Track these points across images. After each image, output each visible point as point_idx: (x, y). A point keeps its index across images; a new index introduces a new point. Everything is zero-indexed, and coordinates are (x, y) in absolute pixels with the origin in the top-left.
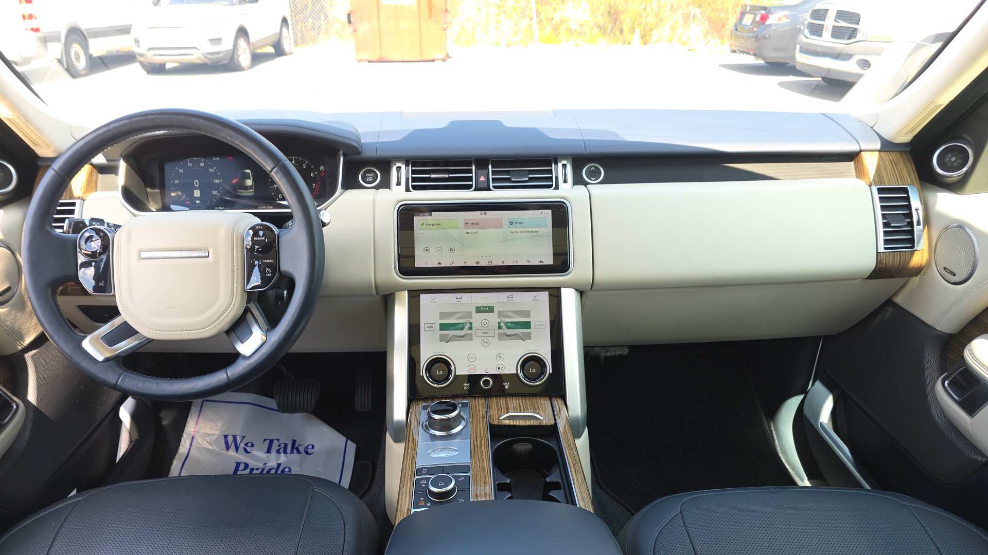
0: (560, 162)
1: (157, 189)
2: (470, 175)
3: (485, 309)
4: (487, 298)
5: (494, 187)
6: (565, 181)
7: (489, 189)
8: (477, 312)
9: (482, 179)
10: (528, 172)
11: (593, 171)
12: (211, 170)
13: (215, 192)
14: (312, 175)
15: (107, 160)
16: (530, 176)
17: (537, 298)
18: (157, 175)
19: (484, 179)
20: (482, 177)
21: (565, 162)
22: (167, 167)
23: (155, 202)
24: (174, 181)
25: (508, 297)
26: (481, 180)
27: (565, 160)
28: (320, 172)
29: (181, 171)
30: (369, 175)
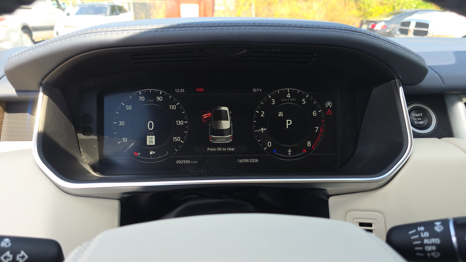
1: (94, 135)
12: (173, 107)
13: (177, 139)
14: (314, 114)
15: (17, 91)
18: (94, 114)
22: (108, 101)
23: (89, 153)
24: (118, 123)
28: (325, 109)
29: (129, 108)
30: (415, 114)
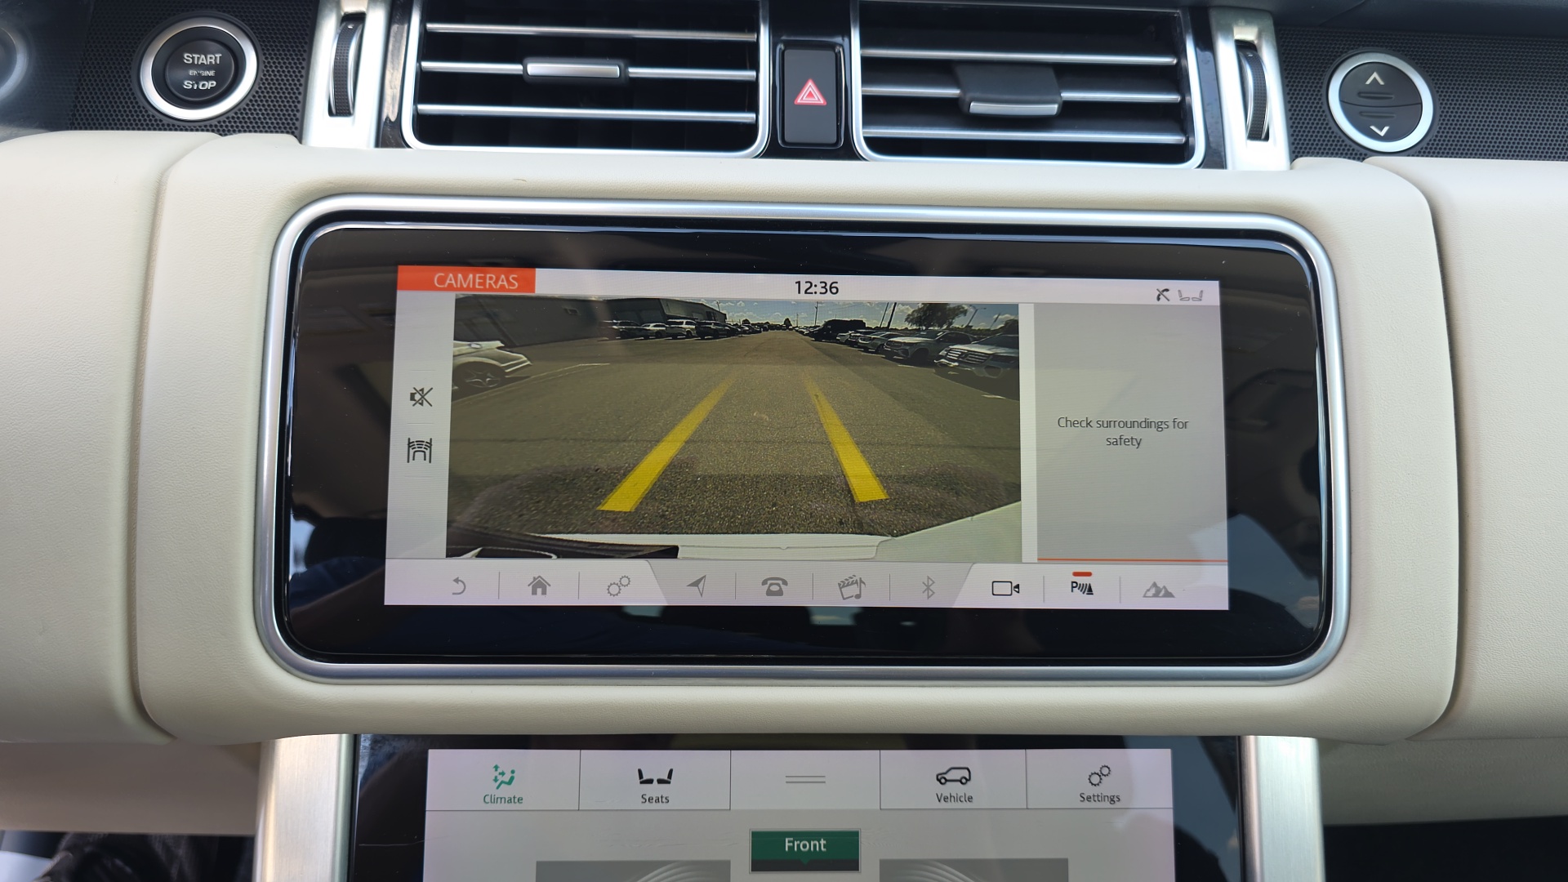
0: (1228, 31)
2: (747, 75)
3: (805, 846)
4: (818, 780)
5: (874, 143)
6: (1257, 132)
7: (849, 153)
8: (758, 865)
9: (810, 95)
10: (1051, 73)
11: (1373, 93)
16: (1068, 95)
17: (1108, 787)
19: (818, 99)
20: (810, 87)
21: (1248, 33)
25: (941, 779)
26: (803, 99)
27: (1248, 22)
30: (196, 56)
